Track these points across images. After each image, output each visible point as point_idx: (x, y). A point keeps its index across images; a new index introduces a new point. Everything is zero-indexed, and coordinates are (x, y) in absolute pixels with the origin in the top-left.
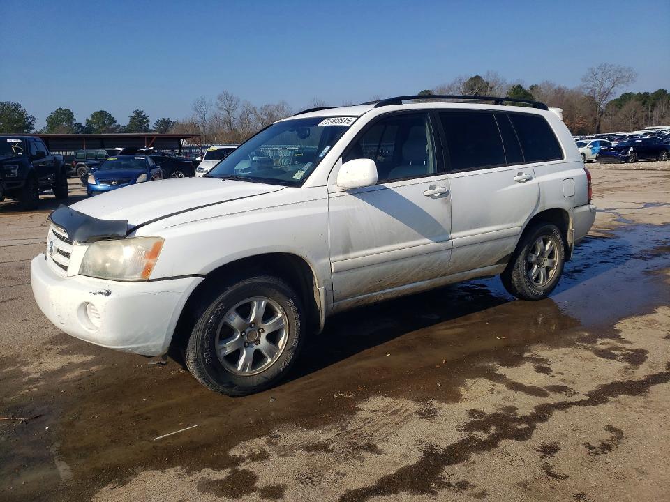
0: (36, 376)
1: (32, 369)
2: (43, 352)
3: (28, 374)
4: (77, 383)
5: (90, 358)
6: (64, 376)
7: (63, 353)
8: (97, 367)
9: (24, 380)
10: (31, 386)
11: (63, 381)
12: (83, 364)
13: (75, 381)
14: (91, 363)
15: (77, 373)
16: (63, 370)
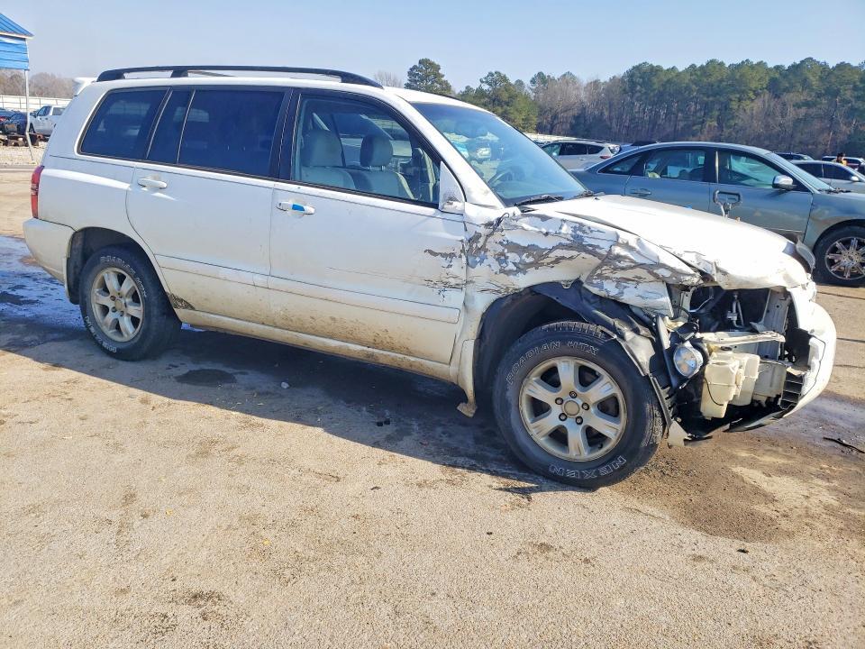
0: (820, 482)
1: (823, 495)
2: (800, 516)
3: (829, 489)
4: (774, 449)
5: (738, 470)
6: (784, 464)
7: (770, 499)
8: (739, 454)
9: (836, 483)
10: (828, 471)
11: (788, 459)
12: (752, 464)
13: (775, 452)
14: (742, 462)
15: (768, 459)
16: (782, 471)
